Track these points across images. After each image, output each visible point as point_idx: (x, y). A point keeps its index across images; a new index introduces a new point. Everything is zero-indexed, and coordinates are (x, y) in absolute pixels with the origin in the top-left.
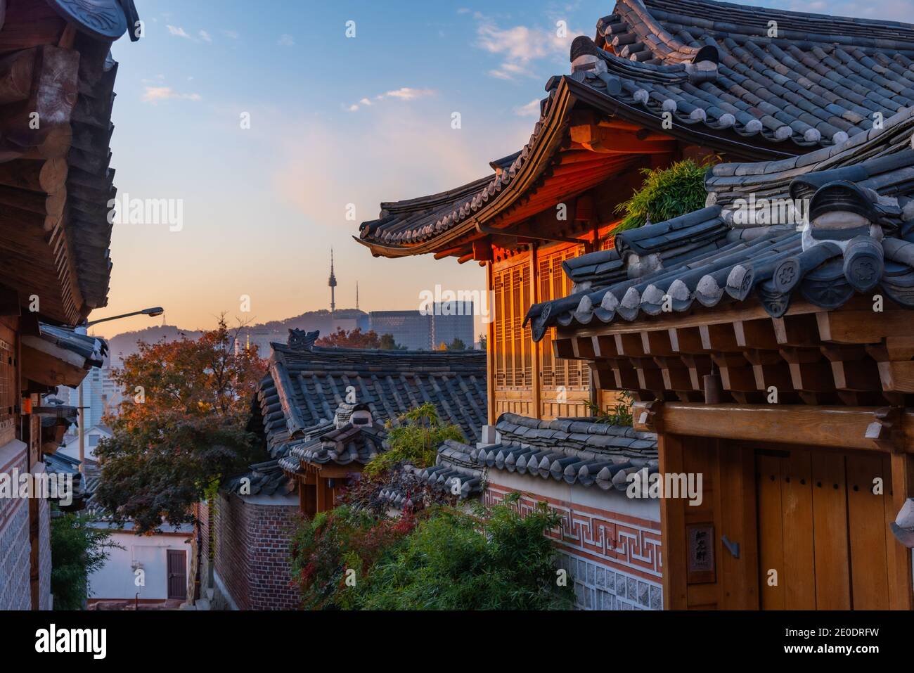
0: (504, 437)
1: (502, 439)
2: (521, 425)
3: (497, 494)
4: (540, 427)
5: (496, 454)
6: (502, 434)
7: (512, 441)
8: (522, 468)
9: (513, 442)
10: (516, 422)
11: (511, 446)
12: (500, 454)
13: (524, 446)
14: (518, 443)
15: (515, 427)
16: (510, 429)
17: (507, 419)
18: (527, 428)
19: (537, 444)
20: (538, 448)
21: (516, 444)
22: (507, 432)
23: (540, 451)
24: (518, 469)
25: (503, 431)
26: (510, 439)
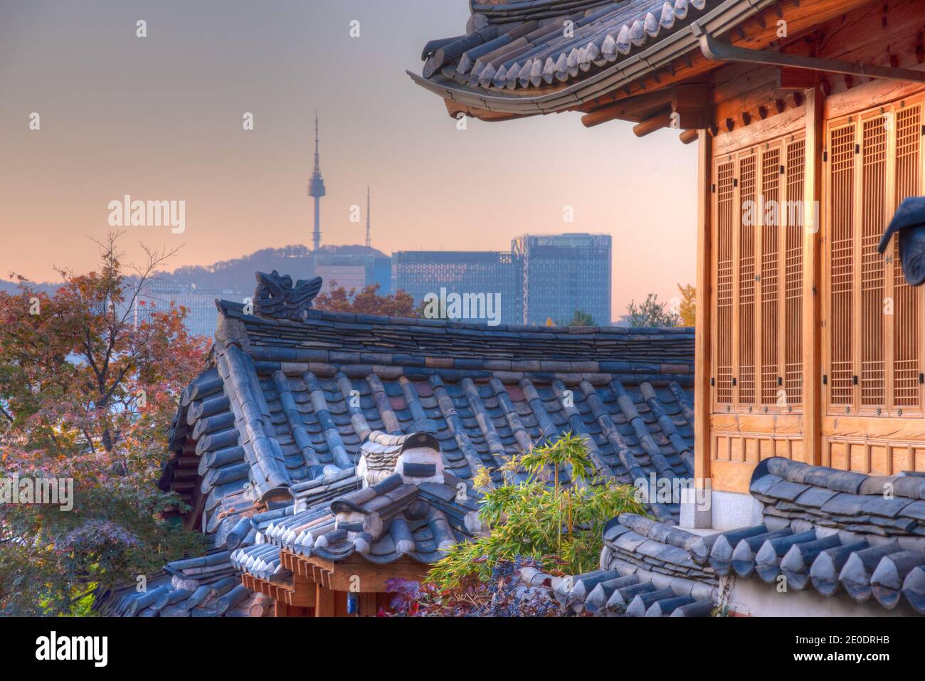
0: (771, 510)
1: (765, 515)
2: (813, 485)
4: (864, 490)
5: (755, 548)
6: (766, 505)
7: (791, 519)
8: (823, 581)
9: (795, 524)
10: (801, 478)
11: (788, 532)
12: (767, 550)
13: (824, 533)
14: (807, 526)
15: (800, 489)
16: (788, 492)
17: (776, 470)
18: (829, 493)
19: (858, 528)
20: (861, 538)
21: (802, 527)
22: (779, 500)
23: (866, 545)
24: (815, 583)
25: (770, 497)
26: (786, 515)
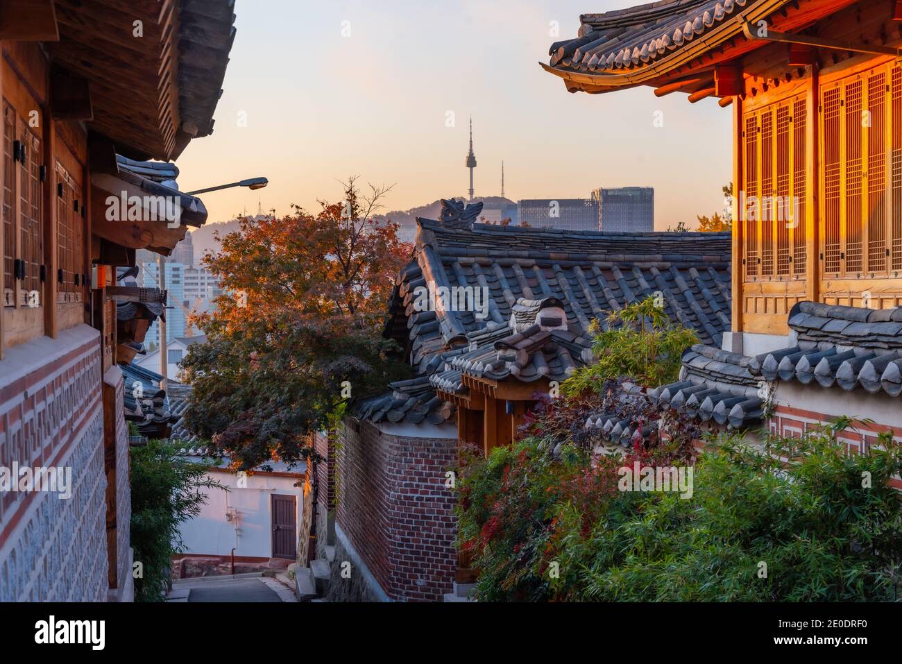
0: (804, 337)
1: (799, 340)
2: (833, 318)
3: (790, 422)
4: (871, 319)
5: (795, 362)
6: (800, 333)
7: (818, 342)
8: (845, 381)
9: (820, 345)
10: (825, 314)
11: (816, 350)
12: (803, 362)
13: (841, 349)
14: (830, 346)
15: (824, 321)
16: (816, 323)
17: (806, 309)
18: (845, 323)
19: (868, 345)
21: (826, 346)
22: (809, 329)
24: (839, 382)
25: (803, 327)
26: (814, 339)
